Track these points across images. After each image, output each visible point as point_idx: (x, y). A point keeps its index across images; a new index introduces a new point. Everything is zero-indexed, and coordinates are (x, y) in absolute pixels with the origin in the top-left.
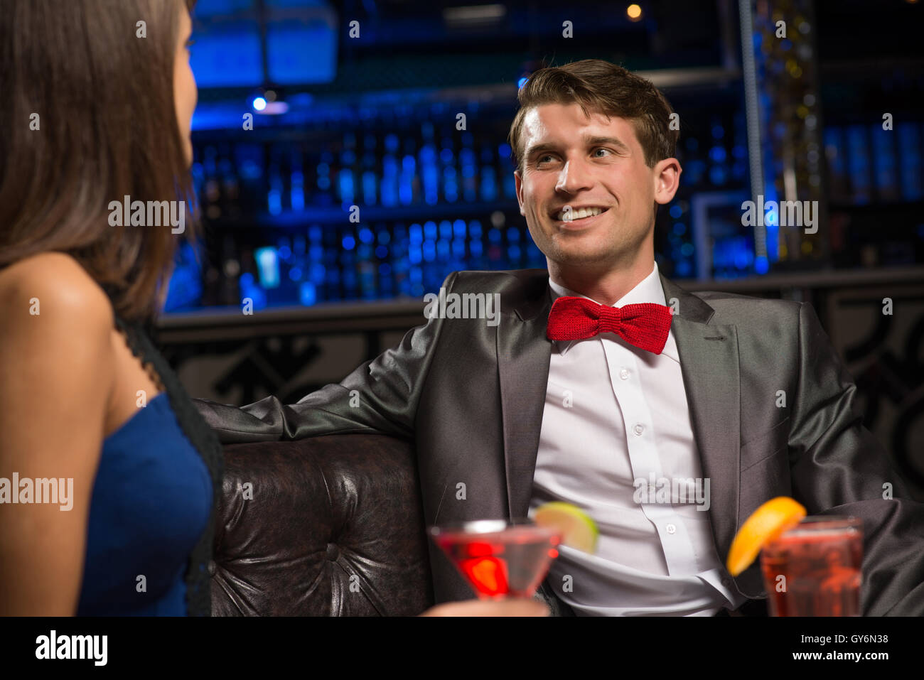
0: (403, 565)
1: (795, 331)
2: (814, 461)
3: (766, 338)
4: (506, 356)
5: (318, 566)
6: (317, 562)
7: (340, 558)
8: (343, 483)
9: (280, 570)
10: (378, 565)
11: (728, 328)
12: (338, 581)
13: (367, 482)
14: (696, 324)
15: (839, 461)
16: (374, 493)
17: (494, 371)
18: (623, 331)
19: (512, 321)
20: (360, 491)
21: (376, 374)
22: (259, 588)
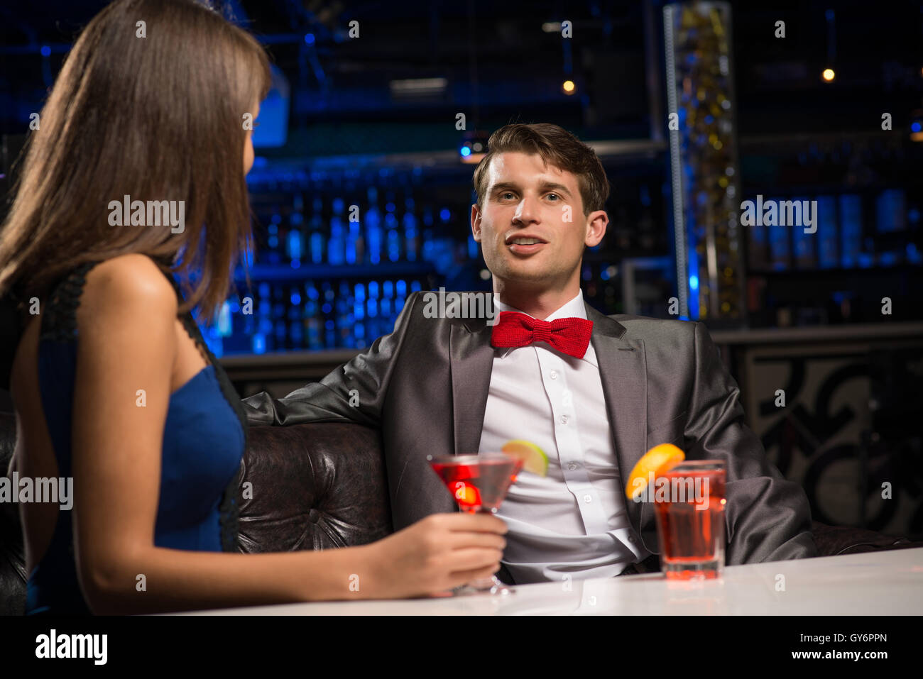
0: (371, 528)
1: (691, 344)
2: (705, 448)
3: (668, 350)
4: (457, 359)
5: (303, 526)
6: (302, 523)
7: (320, 520)
8: (323, 460)
9: (273, 528)
10: (351, 527)
11: (637, 342)
12: (319, 539)
13: (344, 460)
14: (611, 338)
15: (724, 448)
16: (348, 469)
17: (447, 371)
18: (552, 340)
19: (462, 332)
20: (337, 467)
21: (350, 374)
22: (256, 541)
